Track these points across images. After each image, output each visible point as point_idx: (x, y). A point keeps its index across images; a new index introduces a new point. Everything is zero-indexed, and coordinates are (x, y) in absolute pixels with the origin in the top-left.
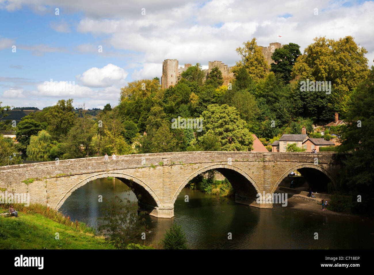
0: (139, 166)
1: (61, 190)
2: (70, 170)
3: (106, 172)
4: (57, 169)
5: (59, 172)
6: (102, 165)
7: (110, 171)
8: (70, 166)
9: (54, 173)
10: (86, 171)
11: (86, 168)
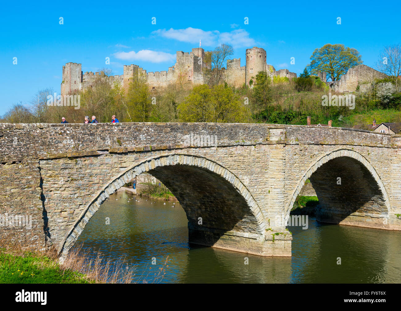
0: (233, 142)
1: (76, 196)
2: (98, 139)
3: (173, 152)
4: (67, 134)
5: (72, 143)
6: (166, 133)
7: (181, 149)
8: (98, 128)
9: (60, 145)
10: (133, 146)
11: (135, 138)
